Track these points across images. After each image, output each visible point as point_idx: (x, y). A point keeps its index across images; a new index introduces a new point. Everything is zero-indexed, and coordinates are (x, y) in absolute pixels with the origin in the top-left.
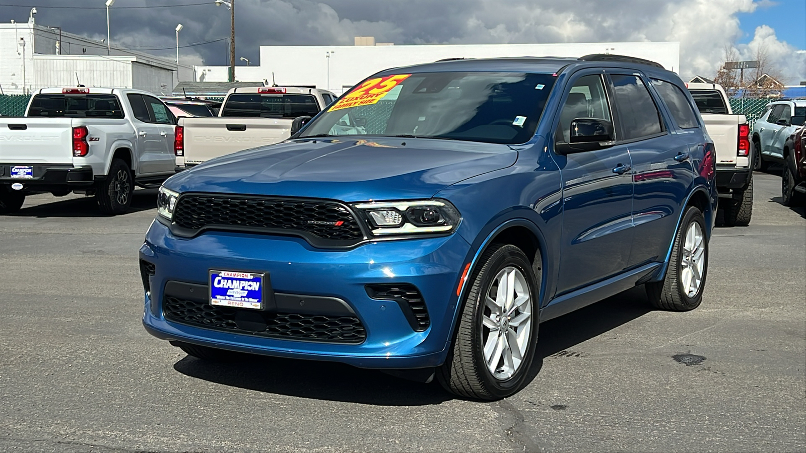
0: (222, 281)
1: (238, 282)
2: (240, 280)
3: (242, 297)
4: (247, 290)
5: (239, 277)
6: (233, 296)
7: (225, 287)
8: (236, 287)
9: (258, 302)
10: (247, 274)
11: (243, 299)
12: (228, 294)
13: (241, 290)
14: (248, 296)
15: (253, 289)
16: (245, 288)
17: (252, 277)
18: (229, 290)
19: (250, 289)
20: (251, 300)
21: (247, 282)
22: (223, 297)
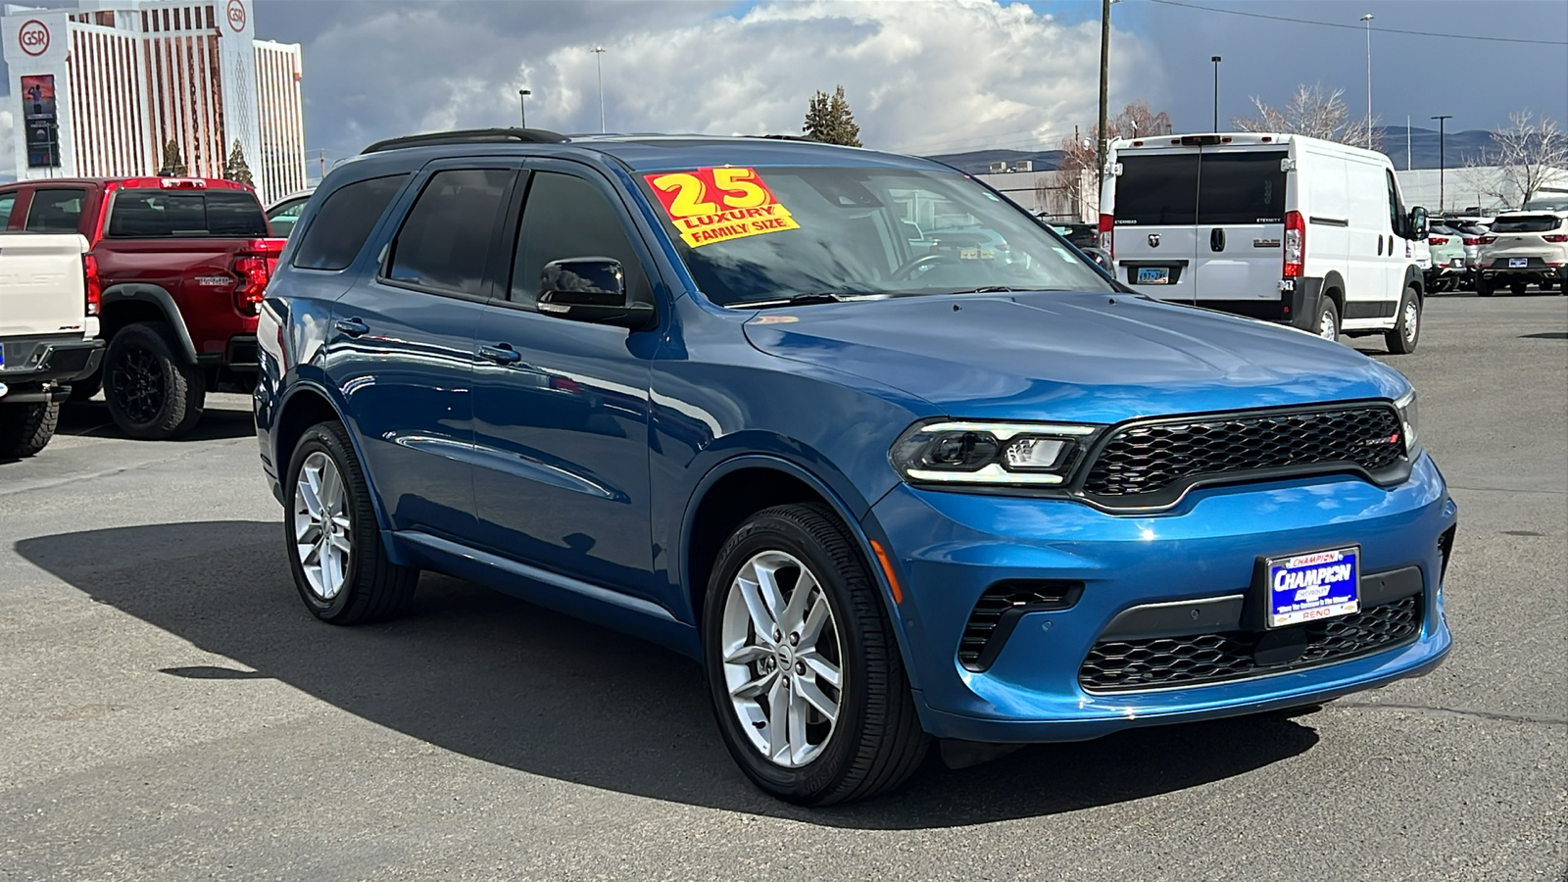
0: (1288, 576)
1: (1315, 571)
2: (1317, 567)
3: (1320, 598)
4: (1330, 583)
5: (1319, 562)
6: (1304, 601)
7: (1291, 587)
8: (1310, 583)
9: (1350, 600)
10: (1332, 553)
11: (1322, 602)
12: (1296, 599)
13: (1320, 585)
14: (1330, 595)
15: (1341, 579)
16: (1326, 581)
17: (1341, 557)
18: (1299, 592)
19: (1334, 579)
20: (1336, 599)
21: (1329, 568)
22: (1289, 608)
